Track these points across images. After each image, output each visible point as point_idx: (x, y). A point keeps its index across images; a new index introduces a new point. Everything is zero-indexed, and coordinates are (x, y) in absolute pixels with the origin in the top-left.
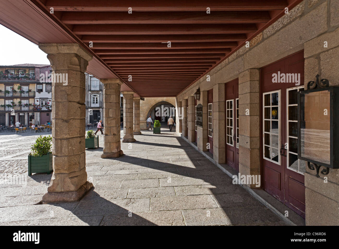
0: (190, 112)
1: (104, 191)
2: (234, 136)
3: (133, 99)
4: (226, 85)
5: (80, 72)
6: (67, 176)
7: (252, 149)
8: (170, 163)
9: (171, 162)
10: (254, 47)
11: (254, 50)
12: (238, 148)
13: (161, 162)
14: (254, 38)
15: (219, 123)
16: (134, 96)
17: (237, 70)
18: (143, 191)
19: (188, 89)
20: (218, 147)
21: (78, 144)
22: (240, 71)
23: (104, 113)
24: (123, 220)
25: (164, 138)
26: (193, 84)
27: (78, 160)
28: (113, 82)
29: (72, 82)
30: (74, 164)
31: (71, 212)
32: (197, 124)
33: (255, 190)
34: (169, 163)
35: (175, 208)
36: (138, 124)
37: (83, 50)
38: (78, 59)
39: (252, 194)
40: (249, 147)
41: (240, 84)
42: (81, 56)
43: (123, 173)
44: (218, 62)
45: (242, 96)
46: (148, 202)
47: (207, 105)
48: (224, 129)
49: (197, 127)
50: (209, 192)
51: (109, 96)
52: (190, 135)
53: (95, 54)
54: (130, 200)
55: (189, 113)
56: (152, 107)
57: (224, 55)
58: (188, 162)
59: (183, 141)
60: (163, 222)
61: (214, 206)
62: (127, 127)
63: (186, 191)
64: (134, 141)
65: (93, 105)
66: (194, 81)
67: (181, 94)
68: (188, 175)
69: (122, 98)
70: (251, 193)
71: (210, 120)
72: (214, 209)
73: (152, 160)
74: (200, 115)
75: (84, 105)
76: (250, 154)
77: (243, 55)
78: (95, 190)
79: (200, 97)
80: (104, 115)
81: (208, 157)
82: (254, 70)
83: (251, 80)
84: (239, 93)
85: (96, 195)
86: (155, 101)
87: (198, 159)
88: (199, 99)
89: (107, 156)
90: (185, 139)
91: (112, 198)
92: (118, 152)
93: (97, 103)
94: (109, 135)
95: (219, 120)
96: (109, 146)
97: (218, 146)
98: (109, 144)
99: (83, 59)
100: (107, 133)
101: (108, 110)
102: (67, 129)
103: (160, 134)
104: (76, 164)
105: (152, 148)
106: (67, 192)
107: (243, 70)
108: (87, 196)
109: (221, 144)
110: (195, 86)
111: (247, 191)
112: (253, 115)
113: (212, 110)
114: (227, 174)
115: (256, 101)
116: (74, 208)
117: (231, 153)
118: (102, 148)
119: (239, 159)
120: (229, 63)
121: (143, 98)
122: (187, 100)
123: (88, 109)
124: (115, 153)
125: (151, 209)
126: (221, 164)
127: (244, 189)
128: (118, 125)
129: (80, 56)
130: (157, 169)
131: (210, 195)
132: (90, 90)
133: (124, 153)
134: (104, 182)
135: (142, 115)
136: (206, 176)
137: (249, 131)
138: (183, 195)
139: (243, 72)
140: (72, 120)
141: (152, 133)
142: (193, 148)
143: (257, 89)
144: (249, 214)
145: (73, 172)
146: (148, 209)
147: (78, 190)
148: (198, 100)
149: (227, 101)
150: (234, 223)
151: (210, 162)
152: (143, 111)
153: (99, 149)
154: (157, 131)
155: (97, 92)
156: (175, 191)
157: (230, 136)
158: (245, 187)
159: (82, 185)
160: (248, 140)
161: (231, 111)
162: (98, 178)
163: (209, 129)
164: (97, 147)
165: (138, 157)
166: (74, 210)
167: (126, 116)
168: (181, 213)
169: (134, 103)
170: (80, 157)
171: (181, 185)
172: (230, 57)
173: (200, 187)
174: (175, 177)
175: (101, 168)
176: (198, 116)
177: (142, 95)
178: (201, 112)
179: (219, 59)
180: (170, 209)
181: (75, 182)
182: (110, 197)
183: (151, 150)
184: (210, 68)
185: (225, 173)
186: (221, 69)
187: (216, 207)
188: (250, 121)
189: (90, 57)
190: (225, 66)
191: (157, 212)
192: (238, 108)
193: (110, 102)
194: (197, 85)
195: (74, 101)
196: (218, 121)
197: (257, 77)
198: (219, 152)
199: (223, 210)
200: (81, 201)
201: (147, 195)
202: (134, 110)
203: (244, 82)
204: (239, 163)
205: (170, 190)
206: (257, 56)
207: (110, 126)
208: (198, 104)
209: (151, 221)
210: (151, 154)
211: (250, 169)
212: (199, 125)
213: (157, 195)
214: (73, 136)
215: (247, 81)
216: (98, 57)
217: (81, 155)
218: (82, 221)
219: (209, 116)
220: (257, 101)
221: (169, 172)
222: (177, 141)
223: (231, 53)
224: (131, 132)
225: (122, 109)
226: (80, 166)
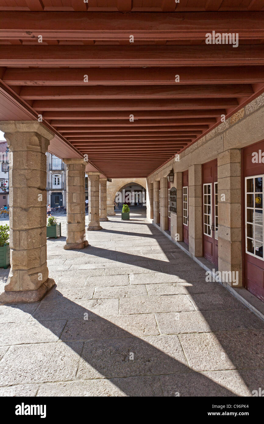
0: (162, 195)
1: (68, 289)
2: (213, 225)
3: (99, 181)
4: (203, 166)
5: (40, 153)
6: (26, 273)
7: (233, 242)
8: (141, 256)
9: (141, 254)
10: (235, 124)
11: (235, 128)
12: (217, 239)
13: (131, 254)
14: (235, 114)
15: (195, 210)
16: (100, 177)
17: (216, 150)
18: (111, 289)
19: (160, 169)
20: (194, 238)
21: (39, 236)
22: (219, 151)
23: (67, 198)
24: (89, 325)
25: (133, 226)
26: (165, 164)
27: (38, 255)
28: (77, 162)
29: (32, 164)
30: (34, 259)
31: (30, 315)
32: (171, 210)
33: (236, 289)
34: (139, 255)
35: (147, 311)
36: (104, 209)
37: (45, 128)
38: (38, 138)
39: (233, 294)
40: (230, 240)
41: (219, 166)
42: (42, 135)
43: (88, 268)
44: (194, 140)
45: (222, 180)
46: (117, 303)
47: (181, 189)
48: (201, 217)
49: (170, 213)
50: (184, 291)
51: (73, 178)
52: (163, 222)
53: (57, 132)
54: (97, 301)
55: (162, 197)
56: (120, 189)
57: (201, 132)
58: (160, 254)
59: (155, 229)
60: (134, 328)
61: (191, 308)
62: (93, 213)
63: (159, 290)
64: (100, 229)
65: (54, 187)
66: (167, 160)
67: (152, 175)
68: (161, 270)
69: (87, 178)
70: (232, 292)
71: (185, 206)
72: (191, 312)
73: (121, 252)
74: (174, 200)
75: (45, 191)
76: (231, 247)
77: (223, 133)
78: (57, 289)
79: (173, 179)
80: (67, 200)
81: (183, 248)
82: (235, 151)
83: (231, 162)
84: (218, 177)
85: (59, 295)
86: (123, 182)
87: (171, 250)
88: (173, 182)
89: (70, 247)
90: (157, 226)
91: (76, 298)
92: (82, 243)
93: (58, 184)
94: (73, 223)
95: (195, 206)
96: (72, 235)
97: (194, 236)
98: (72, 233)
99: (44, 137)
100: (70, 221)
101: (71, 194)
102: (26, 219)
103: (129, 220)
104: (36, 259)
105: (120, 238)
106: (27, 291)
107: (222, 151)
108: (48, 295)
109: (198, 234)
110: (168, 166)
111: (228, 291)
112: (234, 202)
113: (187, 195)
114: (205, 269)
115: (237, 187)
116: (34, 311)
117: (209, 245)
118: (65, 238)
119: (219, 252)
120: (207, 141)
121: (110, 179)
122: (159, 182)
123: (49, 191)
124: (79, 243)
125: (120, 312)
126: (197, 257)
127: (224, 287)
128: (83, 212)
129: (40, 135)
130: (126, 263)
131: (186, 295)
132: (52, 170)
133: (89, 244)
134: (67, 278)
135: (108, 199)
136: (181, 271)
137: (230, 221)
138: (156, 295)
139: (222, 152)
140: (32, 208)
141: (120, 219)
142: (166, 237)
143: (239, 173)
144: (230, 318)
145: (33, 268)
146: (117, 312)
147: (38, 289)
148: (171, 183)
149: (204, 185)
150: (214, 329)
151: (186, 254)
152: (110, 194)
153: (61, 238)
154: (126, 217)
155: (59, 171)
156: (147, 290)
157: (208, 225)
158: (225, 285)
159: (43, 282)
160: (229, 231)
161: (209, 196)
162: (61, 273)
163: (183, 216)
164: (59, 236)
165: (105, 248)
166: (34, 312)
167: (91, 201)
168: (153, 317)
169: (100, 185)
170: (41, 250)
171: (153, 282)
172: (207, 135)
173: (175, 285)
174: (146, 273)
175: (64, 261)
176: (172, 201)
177: (109, 176)
178: (175, 196)
179: (195, 137)
180: (142, 312)
181: (35, 280)
182: (74, 297)
183: (119, 239)
184: (185, 147)
185: (203, 268)
186: (198, 148)
187: (194, 309)
188: (231, 210)
189: (51, 136)
190: (202, 145)
191: (127, 316)
192: (217, 193)
193: (74, 186)
194: (170, 165)
195: (34, 186)
196: (194, 208)
197: (238, 159)
198: (195, 244)
199: (201, 314)
200: (42, 302)
201: (115, 294)
202: (100, 193)
203: (224, 164)
204: (219, 258)
205: (141, 289)
206: (238, 135)
207: (73, 213)
208: (171, 187)
209: (121, 327)
210: (119, 245)
211: (231, 265)
212: (173, 211)
213: (127, 294)
214: (33, 227)
215: (227, 163)
216: (61, 135)
217: (42, 249)
218: (43, 327)
219: (184, 201)
220: (239, 186)
221: (140, 266)
222: (148, 229)
223: (209, 130)
224: (96, 218)
225: (86, 191)
226: (40, 261)
